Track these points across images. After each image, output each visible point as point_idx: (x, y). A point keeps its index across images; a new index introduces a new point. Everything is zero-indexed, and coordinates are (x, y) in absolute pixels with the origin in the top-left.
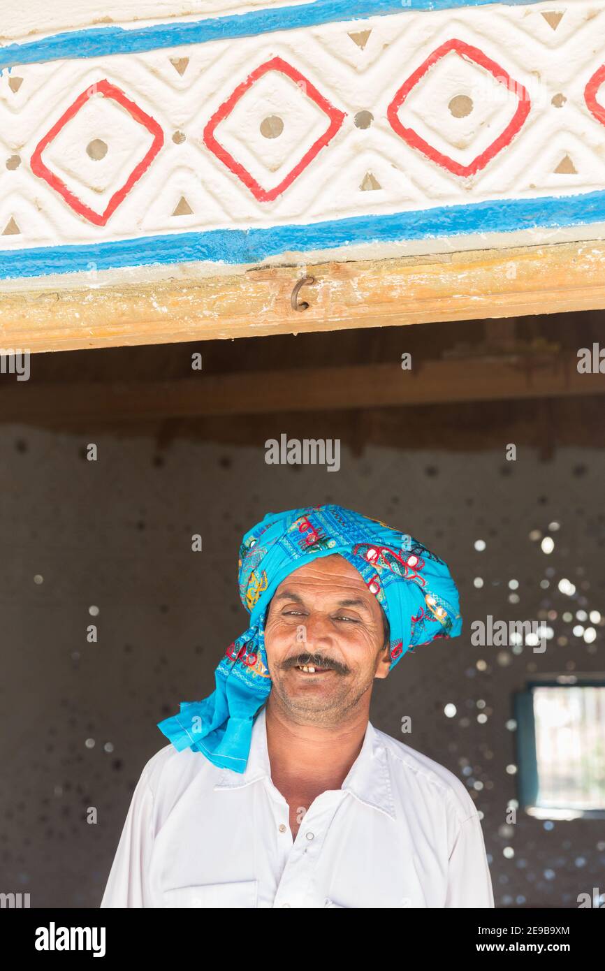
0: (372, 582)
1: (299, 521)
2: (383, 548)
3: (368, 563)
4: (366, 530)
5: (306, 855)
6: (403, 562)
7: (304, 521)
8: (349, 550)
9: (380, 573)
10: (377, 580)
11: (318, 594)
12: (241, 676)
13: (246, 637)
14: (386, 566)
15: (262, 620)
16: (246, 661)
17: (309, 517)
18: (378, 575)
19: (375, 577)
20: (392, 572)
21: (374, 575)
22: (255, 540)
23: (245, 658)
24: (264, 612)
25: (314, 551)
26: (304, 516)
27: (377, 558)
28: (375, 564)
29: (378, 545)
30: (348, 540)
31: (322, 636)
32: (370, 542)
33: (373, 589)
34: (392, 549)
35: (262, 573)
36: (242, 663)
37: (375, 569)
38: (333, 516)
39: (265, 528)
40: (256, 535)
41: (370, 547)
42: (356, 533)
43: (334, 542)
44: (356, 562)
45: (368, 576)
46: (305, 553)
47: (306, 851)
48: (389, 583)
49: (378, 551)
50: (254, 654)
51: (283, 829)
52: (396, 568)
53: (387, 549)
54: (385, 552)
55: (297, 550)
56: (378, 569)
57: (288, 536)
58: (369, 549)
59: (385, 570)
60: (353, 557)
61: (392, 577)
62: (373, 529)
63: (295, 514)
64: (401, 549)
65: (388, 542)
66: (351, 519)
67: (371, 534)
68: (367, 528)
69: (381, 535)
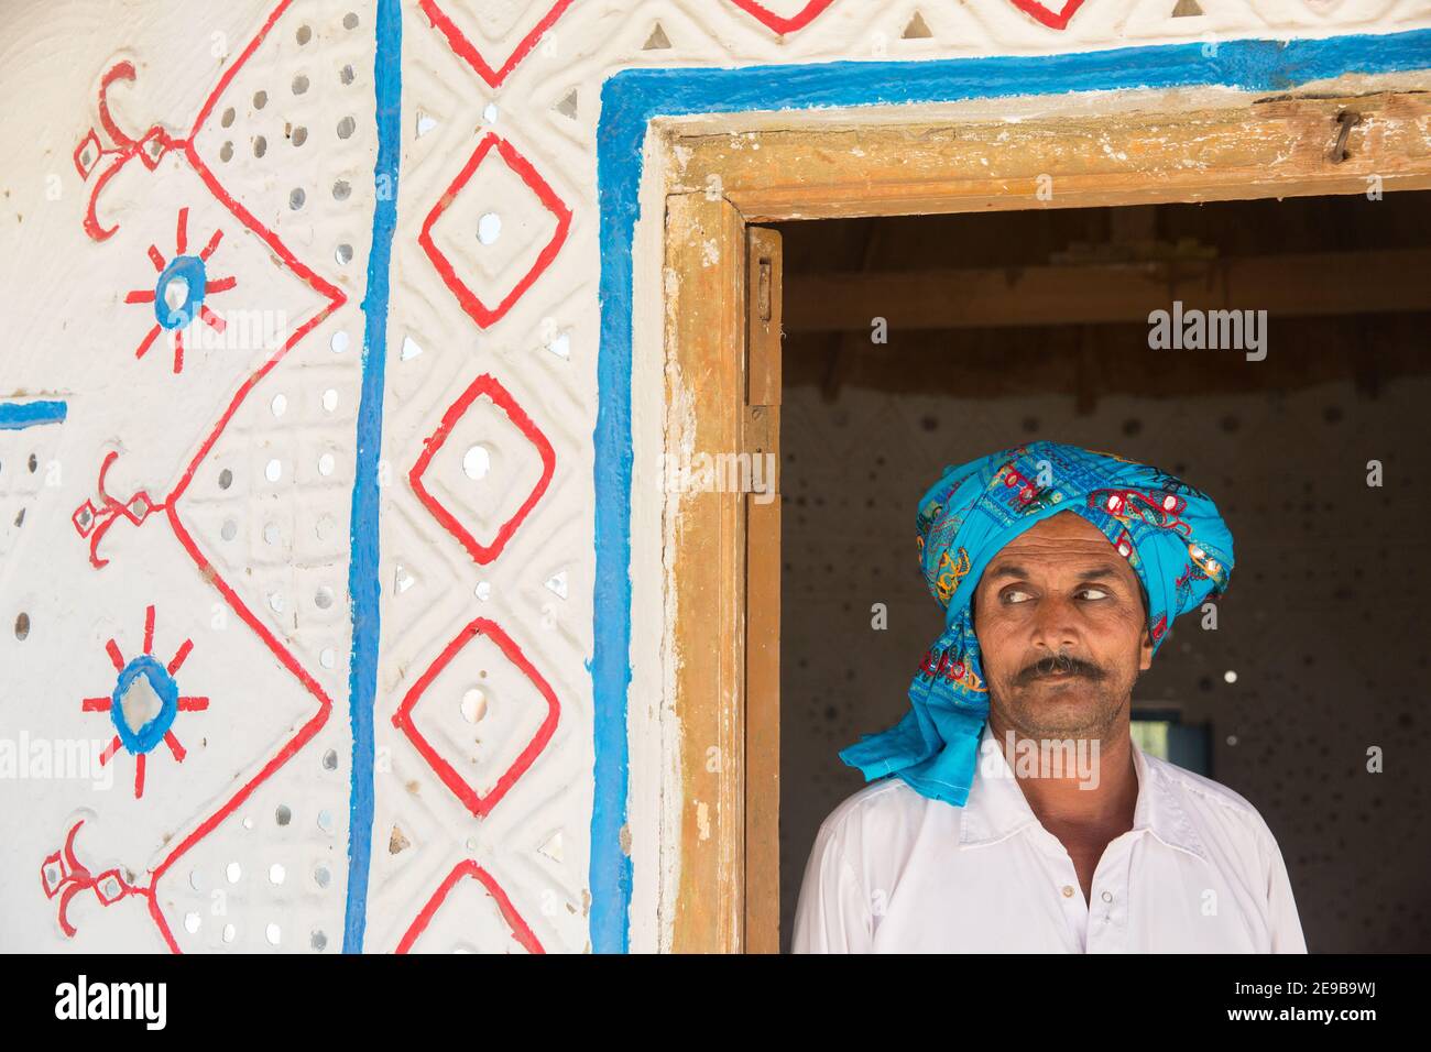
0: (1120, 541)
1: (1003, 472)
2: (1127, 492)
3: (1111, 516)
4: (1098, 470)
5: (1110, 923)
6: (1157, 505)
7: (1010, 471)
8: (1083, 502)
9: (1129, 527)
10: (1127, 537)
11: (1049, 564)
12: (945, 694)
13: (946, 642)
14: (1137, 517)
15: (967, 615)
16: (951, 673)
17: (1016, 465)
18: (1126, 530)
19: (1123, 534)
20: (1145, 522)
21: (1121, 531)
23: (949, 669)
24: (968, 603)
25: (1033, 512)
26: (1008, 464)
27: (1122, 506)
28: (1120, 516)
29: (1121, 489)
30: (1078, 489)
31: (1067, 625)
32: (1109, 486)
33: (1123, 551)
34: (1139, 490)
35: (960, 551)
36: (945, 677)
37: (1120, 523)
39: (953, 489)
41: (1110, 493)
42: (1087, 477)
43: (1059, 494)
45: (1114, 534)
46: (1021, 515)
47: (1108, 918)
48: (1142, 539)
49: (1123, 497)
50: (960, 662)
51: (1069, 892)
52: (1151, 518)
53: (1133, 493)
54: (1131, 496)
55: (1008, 513)
56: (1125, 522)
57: (991, 494)
58: (1110, 497)
59: (1134, 521)
60: (1088, 510)
61: (1144, 529)
62: (1108, 467)
63: (991, 461)
64: (1152, 490)
65: (1131, 482)
66: (1074, 458)
67: (1107, 474)
68: (1098, 466)
69: (1119, 473)
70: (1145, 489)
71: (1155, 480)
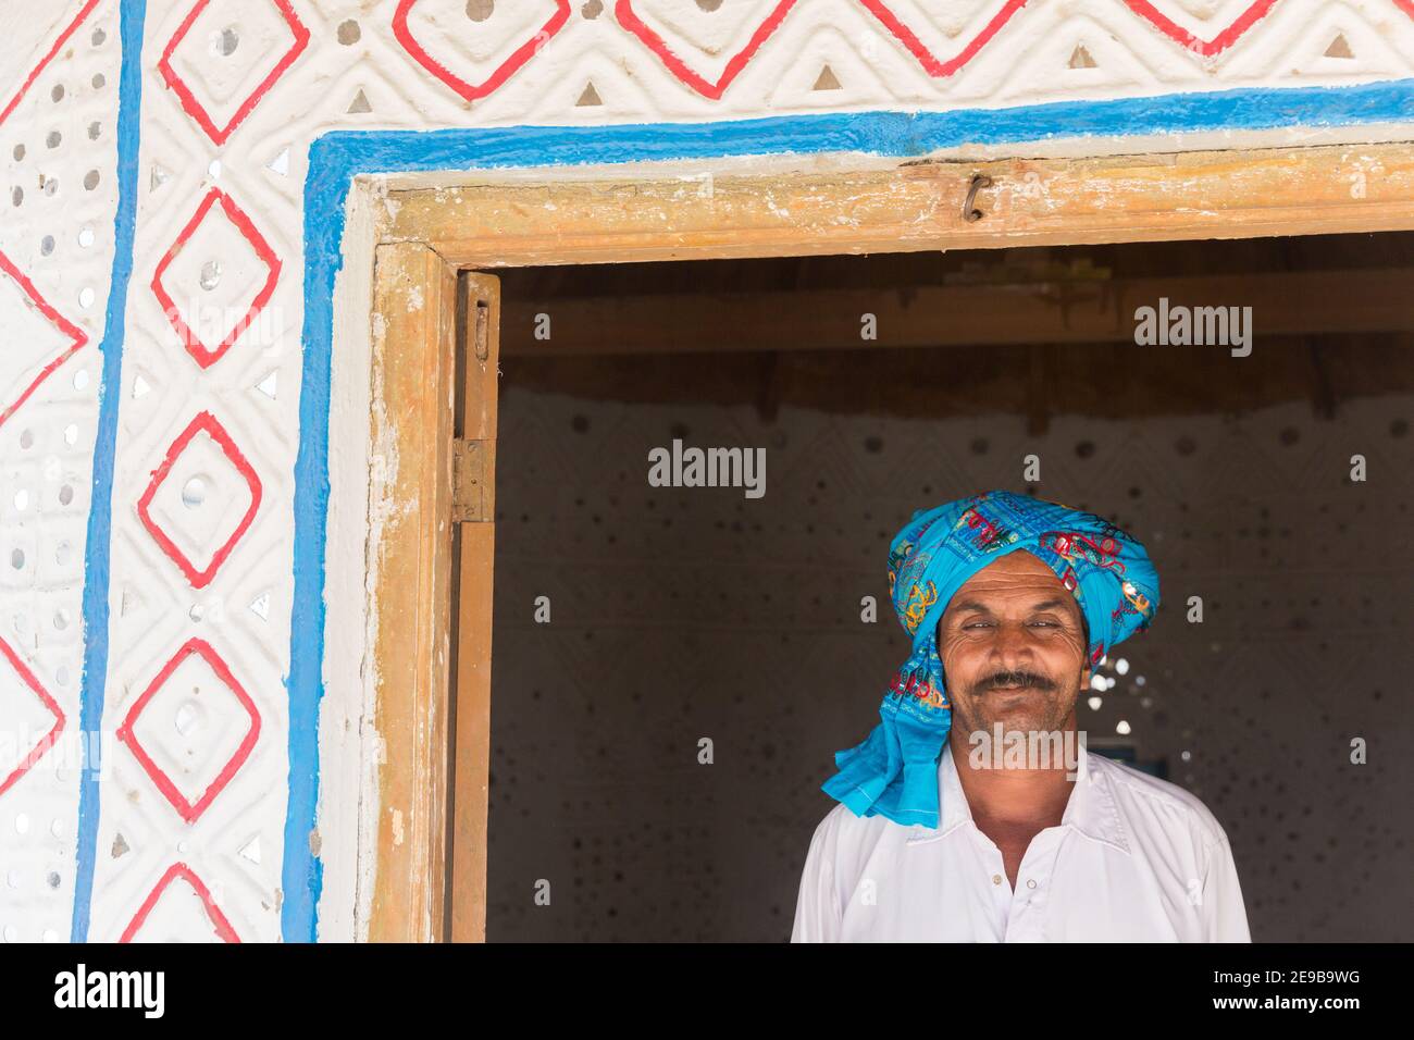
0: (1066, 576)
1: (967, 515)
2: (1072, 535)
3: (1058, 555)
4: (1049, 516)
5: (1030, 907)
6: (1097, 548)
7: (972, 514)
8: (1036, 542)
9: (1074, 565)
10: (1072, 573)
11: (1007, 600)
12: (912, 711)
13: (914, 664)
14: (1080, 556)
15: (933, 640)
16: (918, 692)
17: (979, 509)
18: (1071, 567)
19: (1069, 570)
20: (1087, 561)
21: (1067, 567)
22: (911, 546)
23: (916, 688)
24: (934, 630)
25: (993, 550)
26: (972, 509)
27: (1068, 547)
28: (1066, 555)
29: (1067, 532)
30: (1031, 531)
31: (1022, 648)
32: (1057, 529)
33: (1068, 586)
34: (1082, 534)
35: (928, 583)
36: (913, 695)
37: (1066, 561)
38: (1006, 504)
39: (922, 529)
40: (910, 539)
41: (1059, 535)
42: (1039, 521)
43: (1016, 535)
44: (1045, 556)
45: (1061, 570)
46: (982, 553)
47: (1029, 902)
48: (1084, 576)
49: (1069, 538)
50: (925, 683)
51: (998, 881)
52: (1092, 558)
53: (1077, 535)
54: (1076, 538)
55: (972, 551)
56: (1070, 560)
57: (956, 535)
58: (1058, 538)
59: (1078, 560)
60: (1040, 550)
61: (1086, 568)
62: (1057, 513)
63: (956, 507)
64: (1093, 533)
65: (1076, 526)
66: (1028, 504)
67: (1055, 520)
68: (1048, 512)
69: (1067, 519)
70: (1087, 533)
71: (1096, 525)
